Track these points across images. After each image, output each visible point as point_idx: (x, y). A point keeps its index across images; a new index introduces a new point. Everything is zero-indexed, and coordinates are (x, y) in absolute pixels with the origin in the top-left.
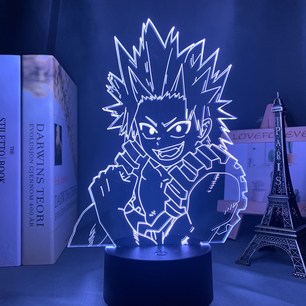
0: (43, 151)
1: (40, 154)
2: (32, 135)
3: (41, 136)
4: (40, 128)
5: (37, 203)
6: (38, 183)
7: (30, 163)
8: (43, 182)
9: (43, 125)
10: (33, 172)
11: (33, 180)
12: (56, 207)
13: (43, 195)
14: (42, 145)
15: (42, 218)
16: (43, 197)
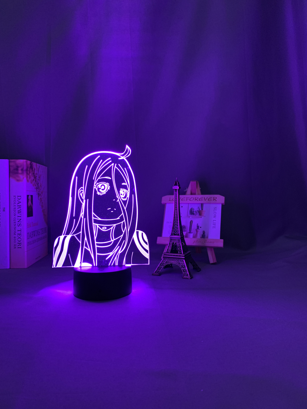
0: (21, 210)
1: (19, 211)
2: (15, 201)
3: (19, 202)
4: (19, 198)
5: (18, 236)
6: (19, 226)
7: (14, 216)
8: (21, 226)
9: (21, 196)
10: (15, 221)
11: (15, 225)
12: (28, 239)
13: (21, 232)
14: (20, 207)
15: (20, 244)
16: (20, 233)
